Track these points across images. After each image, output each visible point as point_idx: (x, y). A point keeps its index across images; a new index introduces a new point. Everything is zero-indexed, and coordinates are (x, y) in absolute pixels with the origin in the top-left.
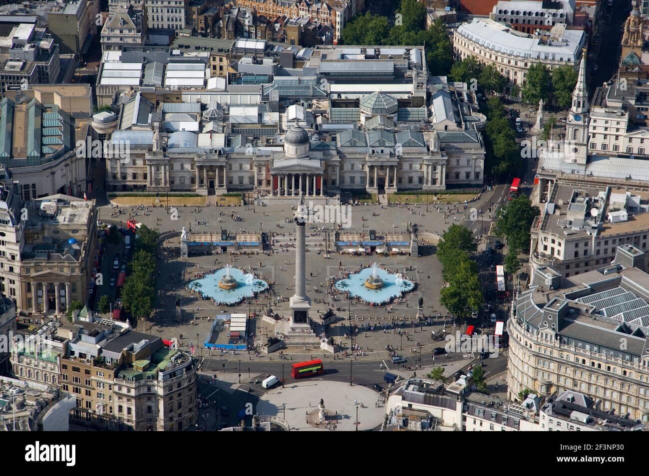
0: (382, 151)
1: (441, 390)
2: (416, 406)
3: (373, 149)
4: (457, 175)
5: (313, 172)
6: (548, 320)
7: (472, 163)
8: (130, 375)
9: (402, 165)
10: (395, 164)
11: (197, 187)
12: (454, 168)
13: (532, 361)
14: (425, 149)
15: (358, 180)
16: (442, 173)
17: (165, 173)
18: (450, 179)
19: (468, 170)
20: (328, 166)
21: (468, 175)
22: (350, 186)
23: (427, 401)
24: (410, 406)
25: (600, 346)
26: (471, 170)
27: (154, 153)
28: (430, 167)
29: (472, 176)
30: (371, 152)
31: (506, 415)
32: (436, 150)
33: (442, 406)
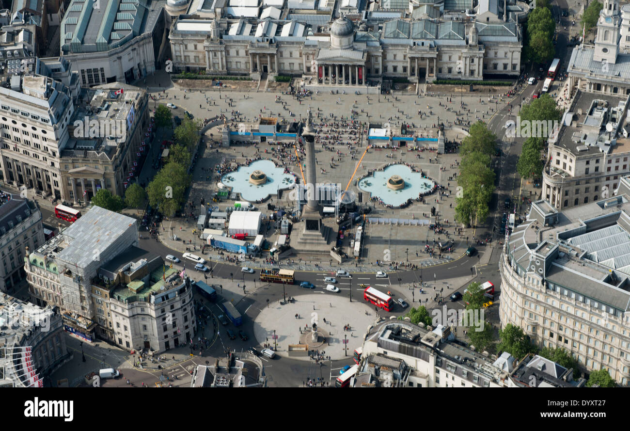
0: (423, 44)
1: (416, 341)
2: (390, 354)
3: (414, 41)
4: (495, 66)
5: (355, 63)
6: (536, 265)
7: (509, 55)
8: (124, 296)
9: (441, 56)
10: (435, 56)
11: (251, 72)
12: (492, 59)
13: (520, 300)
14: (464, 43)
15: (400, 69)
16: (479, 65)
17: (222, 59)
18: (488, 70)
19: (505, 61)
20: (370, 57)
21: (505, 66)
22: (393, 74)
23: (401, 350)
24: (385, 353)
25: (585, 296)
26: (509, 62)
27: (212, 40)
28: (468, 59)
29: (509, 68)
30: (412, 44)
31: (477, 374)
32: (474, 43)
33: (416, 357)
